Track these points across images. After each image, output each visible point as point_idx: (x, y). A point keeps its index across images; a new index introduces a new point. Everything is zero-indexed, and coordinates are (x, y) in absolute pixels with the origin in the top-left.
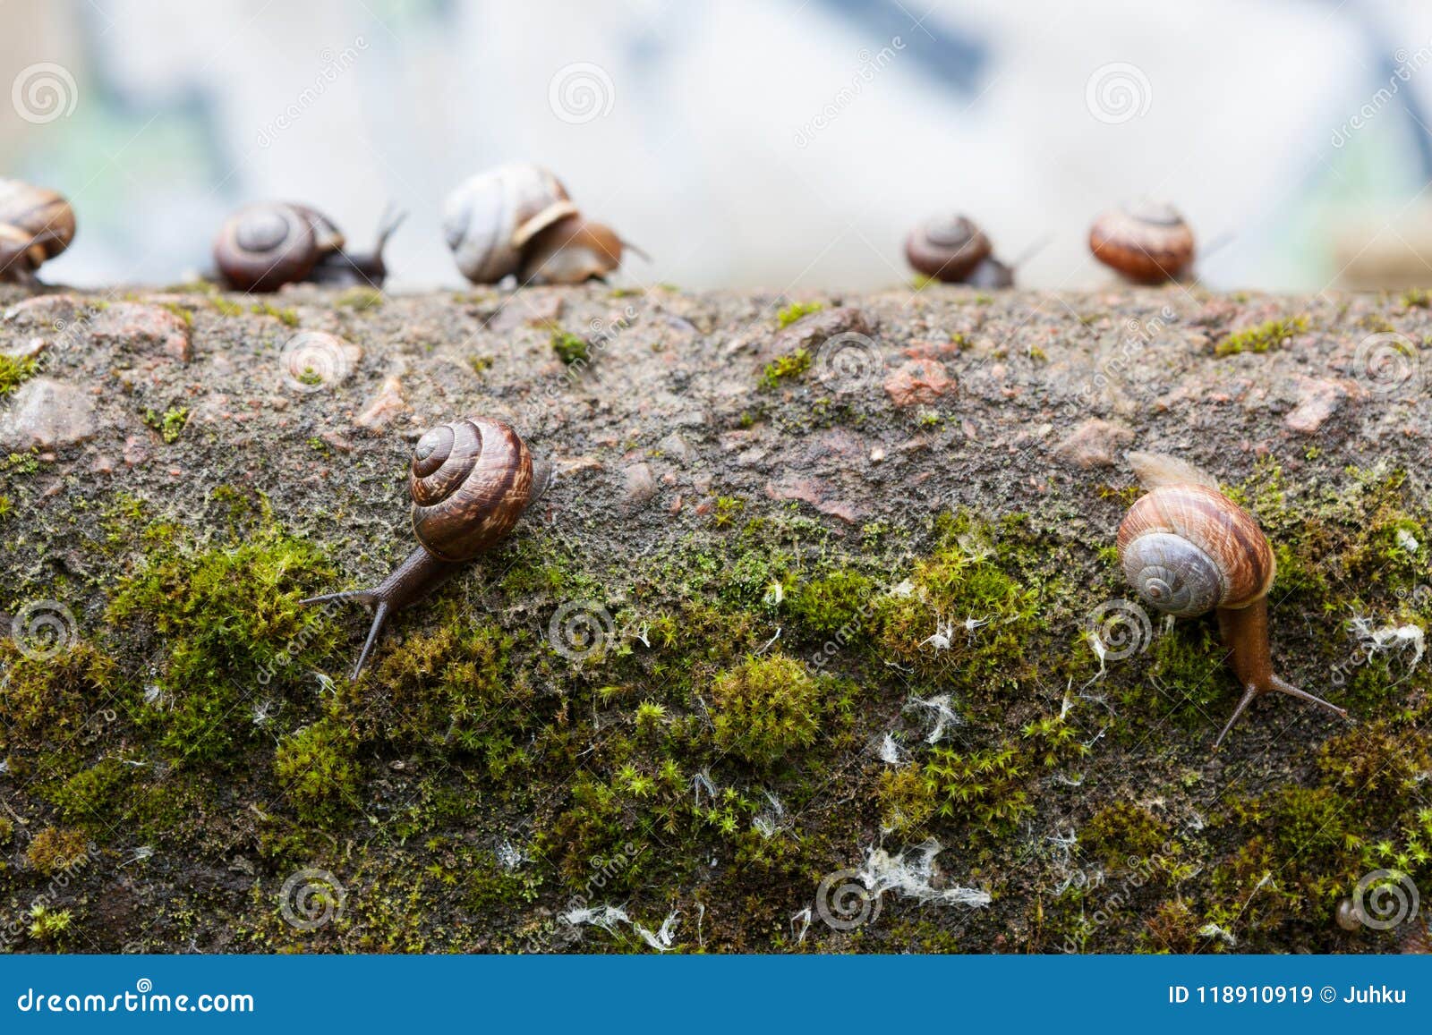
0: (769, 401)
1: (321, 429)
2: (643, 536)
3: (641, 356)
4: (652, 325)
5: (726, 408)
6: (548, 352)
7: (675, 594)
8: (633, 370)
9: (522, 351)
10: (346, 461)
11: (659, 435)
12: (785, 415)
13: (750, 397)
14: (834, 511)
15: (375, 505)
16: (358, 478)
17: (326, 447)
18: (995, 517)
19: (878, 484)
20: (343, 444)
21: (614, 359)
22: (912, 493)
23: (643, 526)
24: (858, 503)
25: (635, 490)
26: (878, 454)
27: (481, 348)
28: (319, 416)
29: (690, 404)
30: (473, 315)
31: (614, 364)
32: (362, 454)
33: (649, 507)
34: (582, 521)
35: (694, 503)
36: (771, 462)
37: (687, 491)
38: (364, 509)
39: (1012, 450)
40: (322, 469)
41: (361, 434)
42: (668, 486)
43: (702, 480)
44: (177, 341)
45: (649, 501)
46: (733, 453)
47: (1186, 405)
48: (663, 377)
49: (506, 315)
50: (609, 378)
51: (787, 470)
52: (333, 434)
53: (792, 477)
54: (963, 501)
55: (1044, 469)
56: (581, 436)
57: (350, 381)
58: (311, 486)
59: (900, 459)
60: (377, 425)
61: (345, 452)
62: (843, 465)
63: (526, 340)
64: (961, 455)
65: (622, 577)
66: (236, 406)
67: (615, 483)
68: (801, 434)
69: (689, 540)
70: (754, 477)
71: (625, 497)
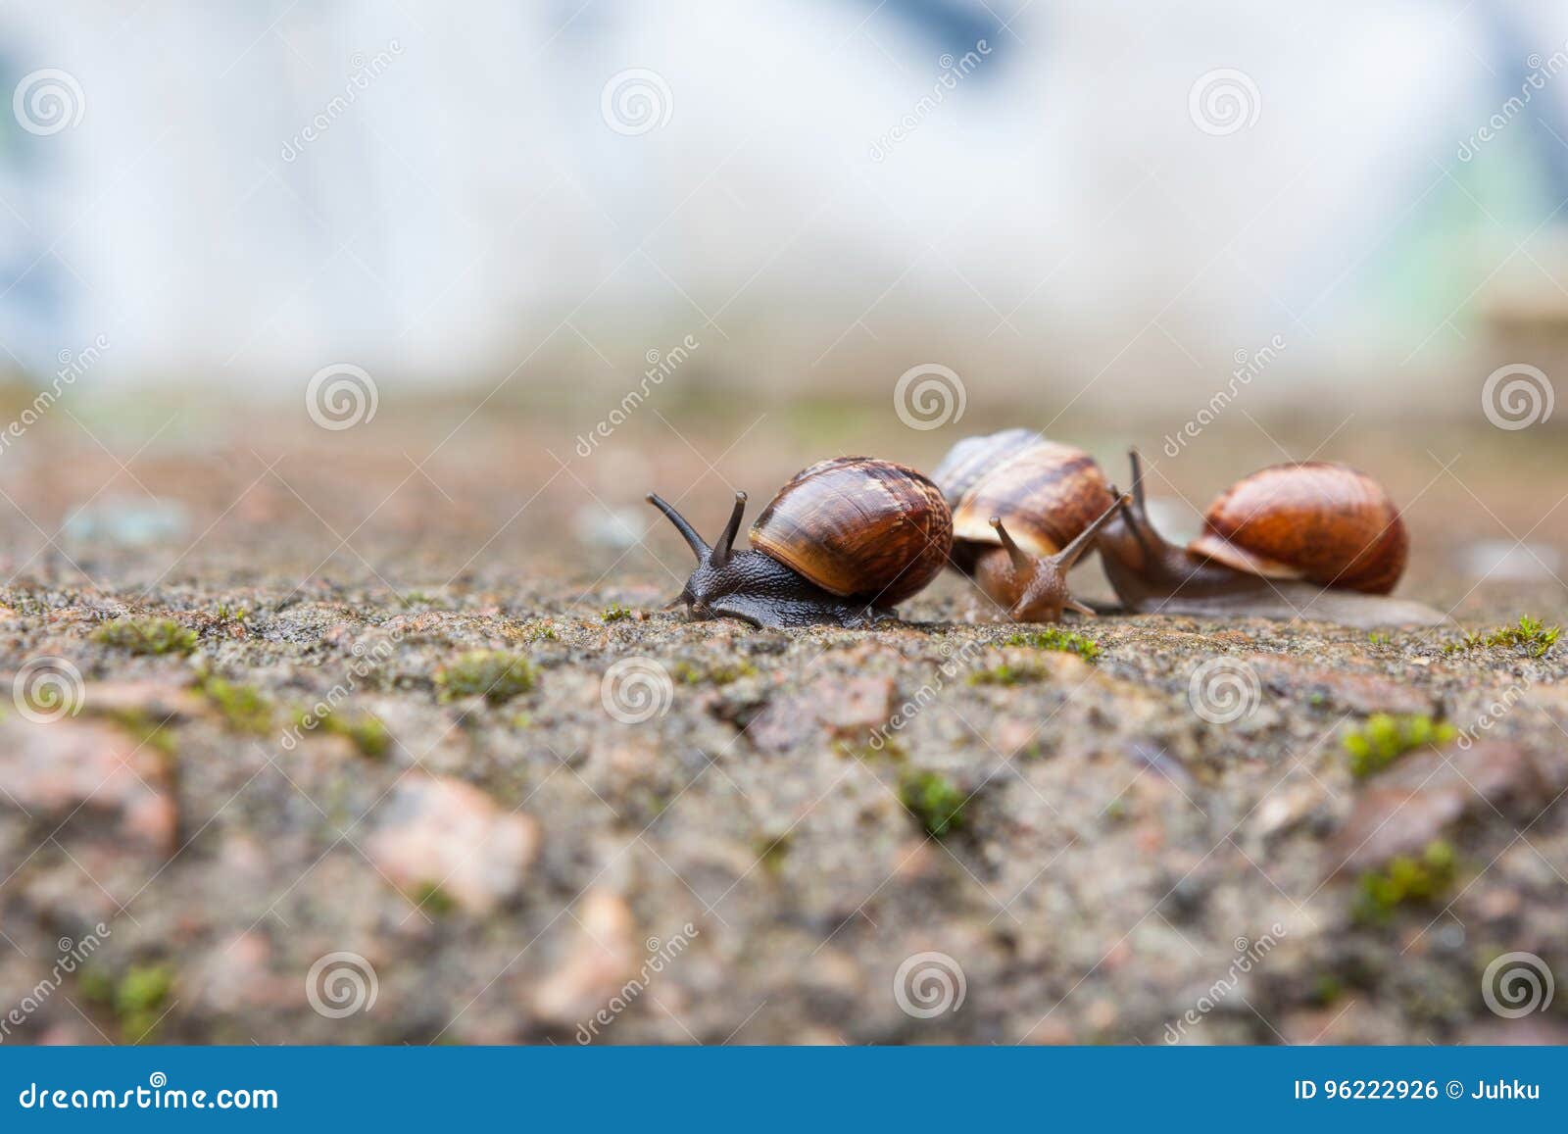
0: (1373, 952)
3: (1087, 832)
4: (1095, 757)
5: (1285, 962)
6: (896, 819)
8: (1073, 861)
9: (845, 815)
21: (1027, 830)
27: (760, 804)
29: (1213, 956)
30: (718, 712)
31: (1025, 843)
44: (149, 813)
48: (1145, 886)
49: (780, 709)
50: (1019, 872)
57: (514, 907)
63: (847, 791)
66: (279, 964)
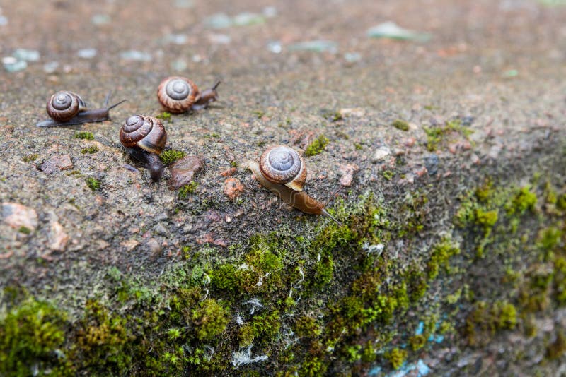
0: (184, 203)
1: (39, 253)
2: (160, 268)
5: (169, 207)
7: (173, 286)
10: (53, 265)
11: (152, 224)
12: (192, 208)
13: (175, 201)
14: (219, 244)
15: (67, 280)
16: (59, 271)
17: (45, 261)
18: (267, 234)
19: (230, 231)
20: (50, 258)
21: (111, 187)
22: (242, 232)
23: (159, 264)
24: (225, 238)
25: (155, 251)
26: (229, 220)
28: (36, 248)
29: (158, 209)
32: (58, 262)
33: (160, 257)
34: (139, 268)
35: (176, 252)
36: (195, 229)
37: (172, 247)
38: (62, 282)
39: (268, 209)
40: (44, 270)
41: (55, 253)
42: (165, 247)
43: (176, 242)
45: (160, 254)
46: (181, 227)
47: (313, 181)
48: (141, 197)
51: (201, 231)
52: (45, 255)
53: (203, 234)
54: (257, 231)
55: (279, 214)
56: (125, 230)
57: (39, 228)
58: (41, 279)
59: (236, 220)
60: (62, 249)
61: (52, 262)
62: (217, 225)
64: (253, 214)
65: (155, 285)
67: (146, 249)
68: (199, 214)
69: (176, 266)
70: (191, 237)
71: (152, 255)
